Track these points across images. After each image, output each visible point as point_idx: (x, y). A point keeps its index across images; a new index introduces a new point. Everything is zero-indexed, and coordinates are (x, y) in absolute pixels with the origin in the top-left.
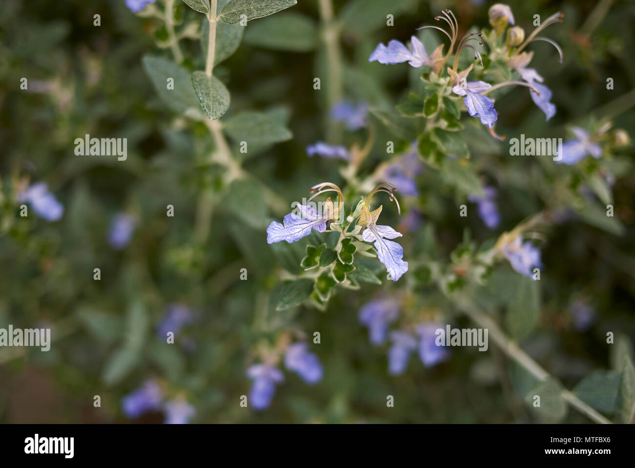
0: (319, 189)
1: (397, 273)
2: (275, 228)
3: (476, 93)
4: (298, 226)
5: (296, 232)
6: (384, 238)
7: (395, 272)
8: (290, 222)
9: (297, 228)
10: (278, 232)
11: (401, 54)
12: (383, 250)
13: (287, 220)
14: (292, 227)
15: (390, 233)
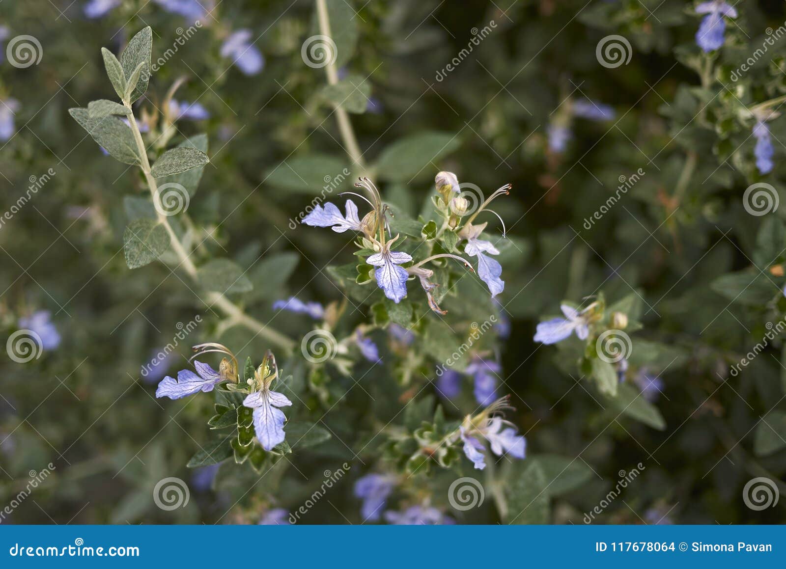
0: (203, 349)
1: (271, 443)
2: (167, 383)
3: (397, 264)
4: (192, 383)
5: (189, 389)
6: (272, 405)
7: (269, 441)
8: (184, 378)
9: (191, 385)
10: (169, 387)
11: (334, 217)
12: (268, 417)
13: (181, 375)
14: (186, 384)
15: (280, 400)
